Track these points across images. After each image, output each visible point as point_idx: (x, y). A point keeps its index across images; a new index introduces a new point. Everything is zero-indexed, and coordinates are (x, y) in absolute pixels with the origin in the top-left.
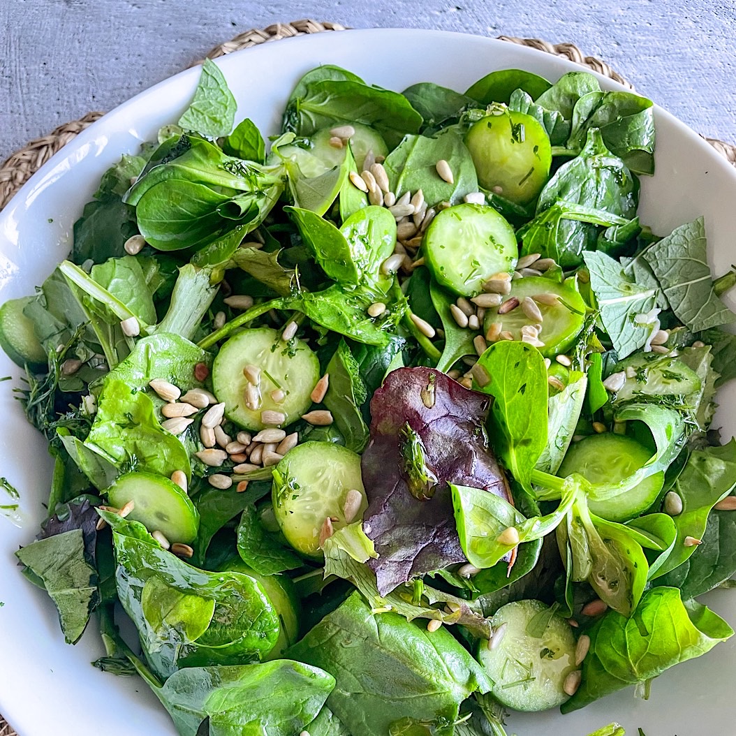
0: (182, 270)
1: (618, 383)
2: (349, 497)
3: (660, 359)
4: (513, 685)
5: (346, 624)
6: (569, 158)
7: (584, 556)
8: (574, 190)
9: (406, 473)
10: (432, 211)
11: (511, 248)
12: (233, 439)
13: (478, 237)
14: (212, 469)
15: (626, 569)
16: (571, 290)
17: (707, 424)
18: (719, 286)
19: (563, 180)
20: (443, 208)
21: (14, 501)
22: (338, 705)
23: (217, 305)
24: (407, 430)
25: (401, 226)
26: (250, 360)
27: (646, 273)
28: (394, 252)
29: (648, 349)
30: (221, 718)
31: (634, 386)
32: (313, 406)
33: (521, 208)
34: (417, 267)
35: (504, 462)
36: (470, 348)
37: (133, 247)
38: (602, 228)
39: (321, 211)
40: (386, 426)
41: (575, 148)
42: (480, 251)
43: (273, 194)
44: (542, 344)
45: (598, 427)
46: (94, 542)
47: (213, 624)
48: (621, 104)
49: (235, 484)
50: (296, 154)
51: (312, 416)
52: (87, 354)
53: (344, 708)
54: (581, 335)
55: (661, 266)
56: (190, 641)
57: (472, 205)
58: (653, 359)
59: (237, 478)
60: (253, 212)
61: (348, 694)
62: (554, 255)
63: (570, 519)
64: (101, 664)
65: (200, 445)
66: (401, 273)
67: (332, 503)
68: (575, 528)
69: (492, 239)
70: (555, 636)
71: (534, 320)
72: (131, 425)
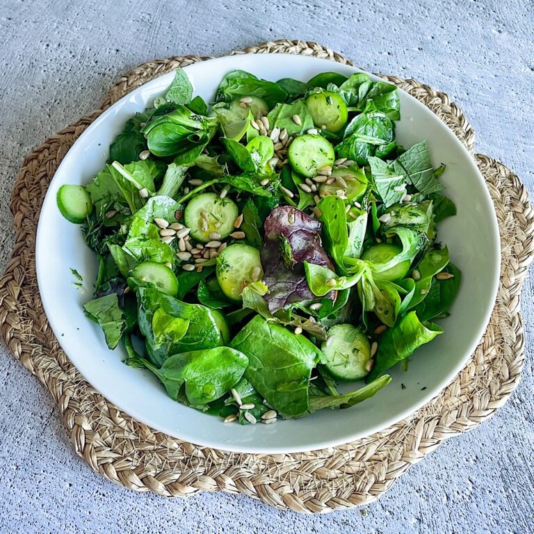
0: (169, 166)
1: (387, 218)
2: (255, 270)
3: (407, 206)
4: (339, 365)
5: (254, 329)
6: (358, 113)
7: (371, 298)
8: (361, 129)
9: (282, 258)
10: (291, 138)
11: (331, 154)
12: (194, 247)
13: (314, 149)
14: (184, 262)
15: (391, 304)
16: (361, 174)
17: (434, 240)
18: (437, 173)
19: (355, 124)
20: (297, 136)
21: (79, 282)
22: (250, 376)
23: (185, 184)
24: (282, 236)
25: (277, 145)
26: (204, 208)
27: (400, 167)
28: (273, 157)
29: (401, 202)
30: (191, 382)
31: (395, 220)
32: (235, 230)
33: (336, 136)
34: (285, 164)
35: (330, 254)
36: (312, 201)
37: (144, 156)
38: (377, 146)
39: (238, 139)
40: (271, 235)
41: (361, 108)
42: (316, 156)
43: (214, 130)
44: (346, 198)
45: (379, 241)
46: (123, 299)
47: (187, 334)
48: (382, 87)
49: (196, 268)
50: (223, 112)
51: (235, 235)
52: (120, 207)
53: (253, 376)
54: (366, 193)
55: (407, 164)
56: (176, 341)
57: (310, 135)
58: (403, 206)
59: (197, 265)
60: (205, 139)
61: (256, 369)
62: (353, 159)
63: (363, 280)
64: (126, 361)
65: (178, 250)
66: (277, 168)
67: (246, 274)
68: (366, 285)
69: (321, 150)
70: (360, 342)
71: (343, 188)
72: (145, 240)
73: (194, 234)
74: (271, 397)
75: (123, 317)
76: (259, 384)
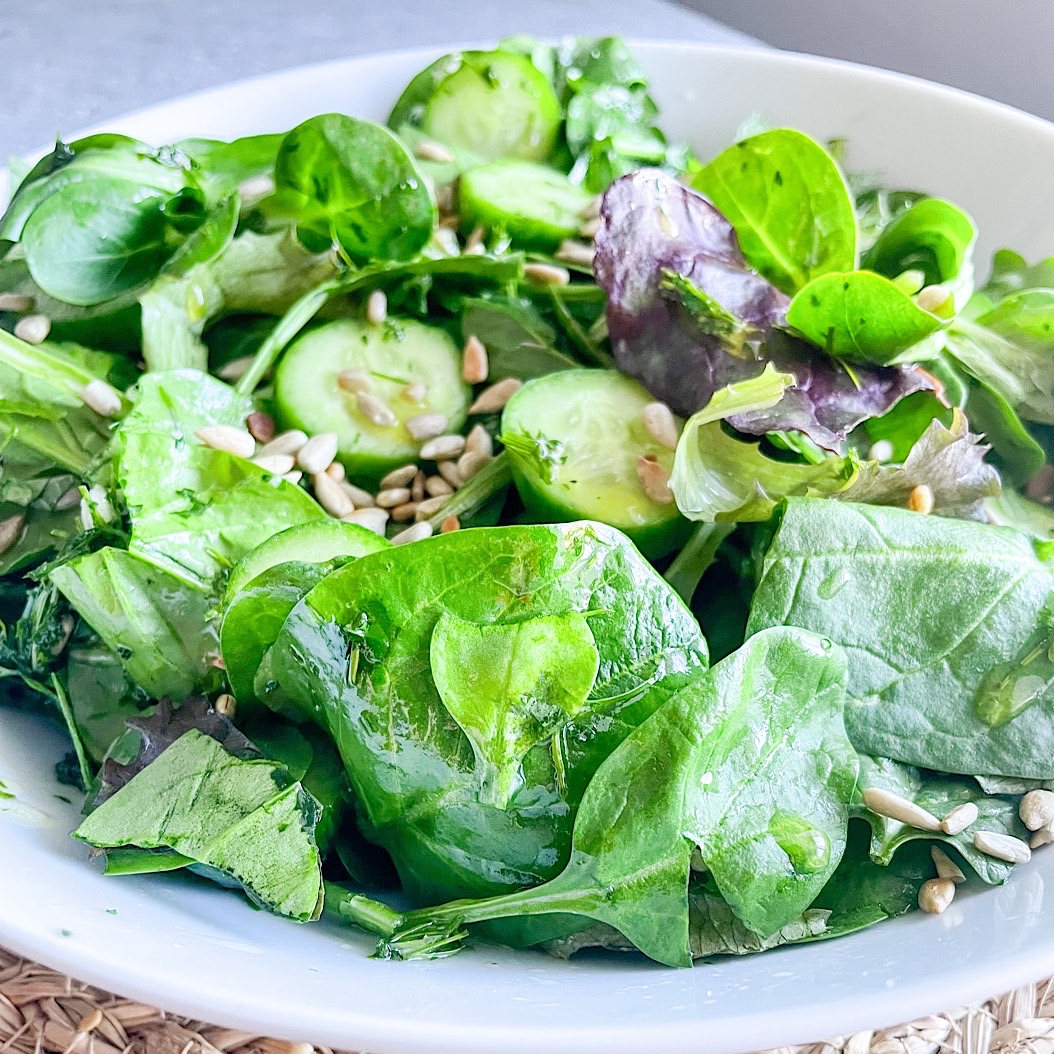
2: (651, 415)
9: (709, 337)
12: (378, 488)
26: (338, 368)
32: (476, 389)
37: (35, 328)
46: (235, 732)
49: (436, 530)
51: (488, 398)
59: (436, 521)
67: (626, 446)
72: (197, 507)
73: (355, 450)
74: (991, 755)
75: (282, 781)
76: (919, 745)
